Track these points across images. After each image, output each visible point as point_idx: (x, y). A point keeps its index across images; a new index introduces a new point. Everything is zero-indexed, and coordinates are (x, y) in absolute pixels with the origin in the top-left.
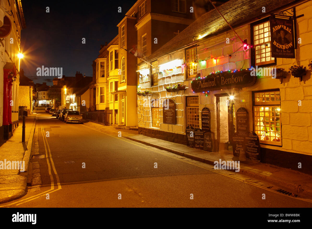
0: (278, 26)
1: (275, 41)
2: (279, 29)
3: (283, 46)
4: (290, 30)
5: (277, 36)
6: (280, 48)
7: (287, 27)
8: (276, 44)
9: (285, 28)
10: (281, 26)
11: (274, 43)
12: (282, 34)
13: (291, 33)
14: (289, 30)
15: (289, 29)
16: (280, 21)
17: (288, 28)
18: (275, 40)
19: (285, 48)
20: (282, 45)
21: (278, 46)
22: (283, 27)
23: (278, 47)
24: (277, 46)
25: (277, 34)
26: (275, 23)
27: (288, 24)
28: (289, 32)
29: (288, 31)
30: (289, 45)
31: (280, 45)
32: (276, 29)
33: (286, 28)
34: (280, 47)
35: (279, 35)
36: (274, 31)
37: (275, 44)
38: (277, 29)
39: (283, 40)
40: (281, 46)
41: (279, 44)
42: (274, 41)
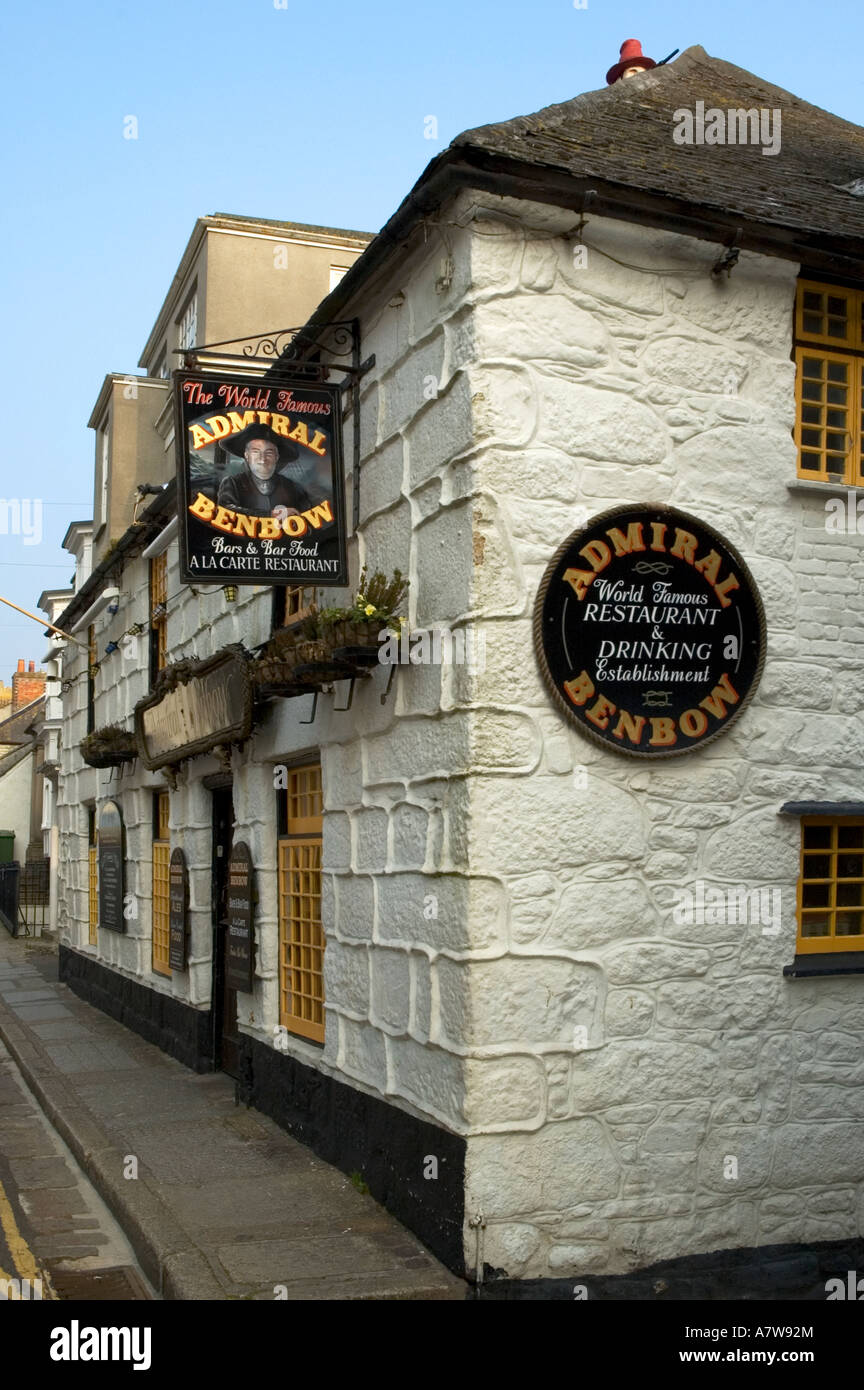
0: (229, 419)
1: (202, 498)
2: (236, 430)
3: (264, 521)
4: (319, 436)
5: (223, 469)
6: (238, 531)
7: (294, 419)
8: (215, 514)
9: (280, 425)
10: (257, 418)
11: (195, 508)
12: (257, 459)
13: (322, 451)
14: (310, 438)
15: (311, 430)
16: (247, 391)
17: (302, 426)
18: (210, 490)
19: (276, 534)
20: (254, 519)
21: (225, 523)
22: (270, 420)
23: (228, 527)
24: (218, 522)
25: (221, 458)
26: (208, 400)
27: (303, 407)
28: (314, 445)
29: (303, 440)
30: (307, 514)
31: (242, 518)
32: (212, 434)
33: (291, 428)
34: (243, 529)
35: (235, 461)
36: (198, 444)
37: (206, 515)
38: (219, 434)
39: (264, 488)
40: (246, 524)
41: (232, 515)
42: (197, 497)
